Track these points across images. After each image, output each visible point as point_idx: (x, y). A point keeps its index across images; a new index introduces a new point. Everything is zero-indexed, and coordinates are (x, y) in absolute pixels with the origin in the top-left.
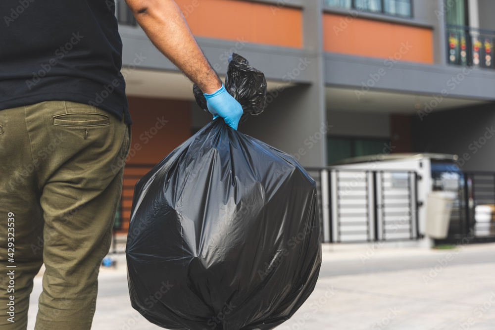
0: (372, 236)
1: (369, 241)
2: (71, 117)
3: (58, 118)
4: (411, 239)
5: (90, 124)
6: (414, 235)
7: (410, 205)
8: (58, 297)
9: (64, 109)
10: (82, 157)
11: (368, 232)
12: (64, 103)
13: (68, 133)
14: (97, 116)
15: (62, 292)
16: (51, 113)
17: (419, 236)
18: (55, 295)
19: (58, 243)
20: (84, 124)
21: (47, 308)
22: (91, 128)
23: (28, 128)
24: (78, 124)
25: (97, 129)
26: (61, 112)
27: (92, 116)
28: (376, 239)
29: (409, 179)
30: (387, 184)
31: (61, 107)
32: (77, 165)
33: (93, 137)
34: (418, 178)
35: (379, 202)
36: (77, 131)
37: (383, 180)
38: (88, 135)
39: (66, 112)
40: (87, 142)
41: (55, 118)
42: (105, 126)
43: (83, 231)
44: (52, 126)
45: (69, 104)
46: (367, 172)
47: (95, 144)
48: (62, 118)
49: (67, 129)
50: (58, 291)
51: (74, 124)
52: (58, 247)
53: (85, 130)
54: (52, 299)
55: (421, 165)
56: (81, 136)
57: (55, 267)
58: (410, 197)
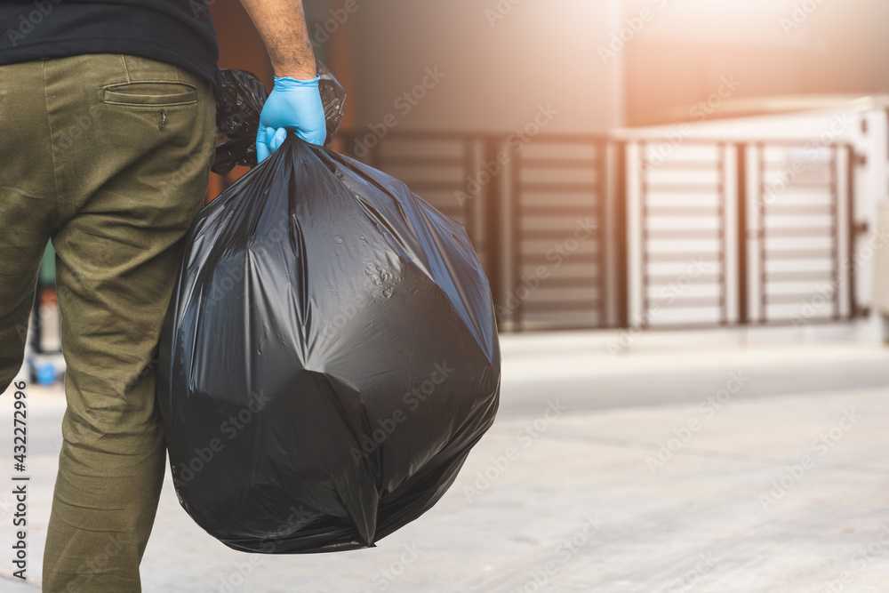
0: (732, 313)
1: (723, 323)
2: (138, 89)
3: (112, 89)
4: (836, 318)
5: (171, 100)
6: (844, 309)
7: (834, 232)
8: (112, 432)
9: (123, 73)
10: (151, 165)
11: (722, 302)
12: (121, 59)
13: (131, 118)
14: (179, 87)
15: (121, 421)
16: (98, 80)
17: (857, 312)
18: (106, 428)
19: (106, 330)
20: (161, 101)
21: (90, 452)
22: (171, 108)
23: (50, 108)
24: (150, 101)
25: (180, 110)
26: (120, 79)
27: (173, 87)
28: (743, 319)
29: (833, 164)
30: (774, 177)
31: (117, 69)
32: (141, 180)
33: (175, 125)
34: (856, 160)
35: (753, 224)
36: (147, 115)
37: (762, 166)
38: (166, 123)
39: (128, 79)
40: (164, 135)
41: (107, 89)
42: (191, 106)
43: (150, 308)
44: (102, 104)
45: (134, 63)
46: (721, 144)
47: (176, 140)
48: (119, 90)
49: (130, 110)
50: (111, 421)
51: (142, 102)
52: (104, 337)
53: (162, 113)
54: (100, 435)
55: (864, 127)
56: (154, 125)
57: (100, 376)
58: (834, 210)
